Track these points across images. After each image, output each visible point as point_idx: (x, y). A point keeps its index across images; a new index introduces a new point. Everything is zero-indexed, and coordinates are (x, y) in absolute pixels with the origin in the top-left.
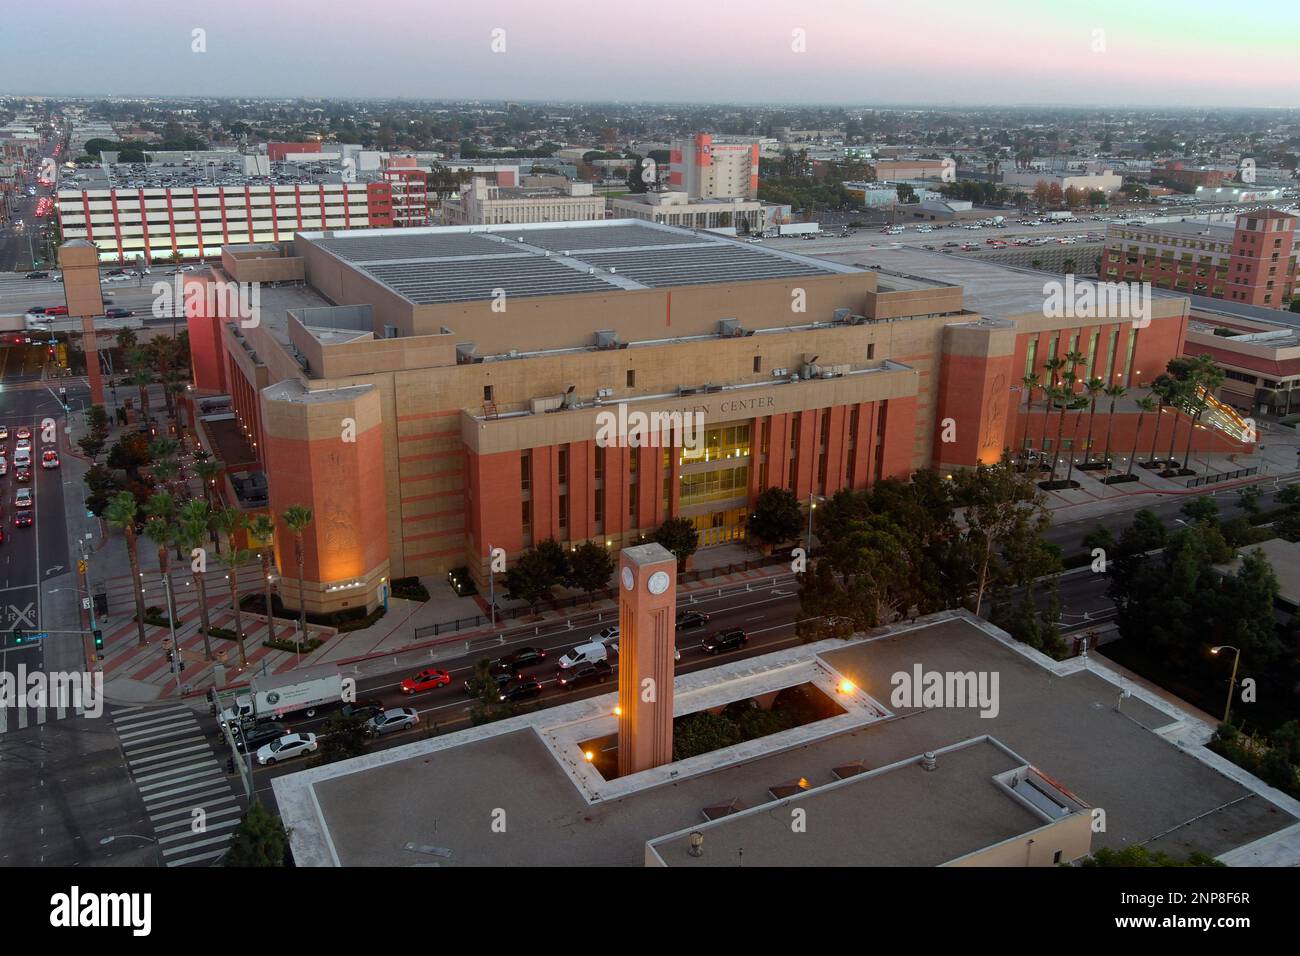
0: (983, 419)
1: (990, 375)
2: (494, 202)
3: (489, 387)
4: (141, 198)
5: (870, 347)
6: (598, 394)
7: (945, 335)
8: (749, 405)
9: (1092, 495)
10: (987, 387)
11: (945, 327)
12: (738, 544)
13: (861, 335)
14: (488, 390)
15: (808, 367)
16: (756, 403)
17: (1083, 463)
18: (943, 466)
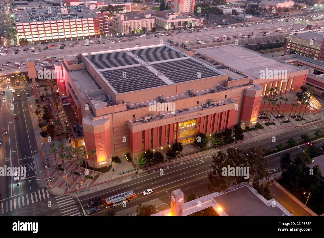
0: (253, 111)
1: (255, 101)
2: (126, 21)
3: (134, 115)
4: (37, 24)
5: (226, 96)
6: (160, 114)
7: (245, 91)
8: (196, 115)
9: (279, 128)
10: (254, 104)
11: (245, 89)
12: (192, 145)
13: (224, 93)
14: (134, 116)
15: (210, 103)
16: (198, 115)
17: (277, 116)
18: (242, 121)
